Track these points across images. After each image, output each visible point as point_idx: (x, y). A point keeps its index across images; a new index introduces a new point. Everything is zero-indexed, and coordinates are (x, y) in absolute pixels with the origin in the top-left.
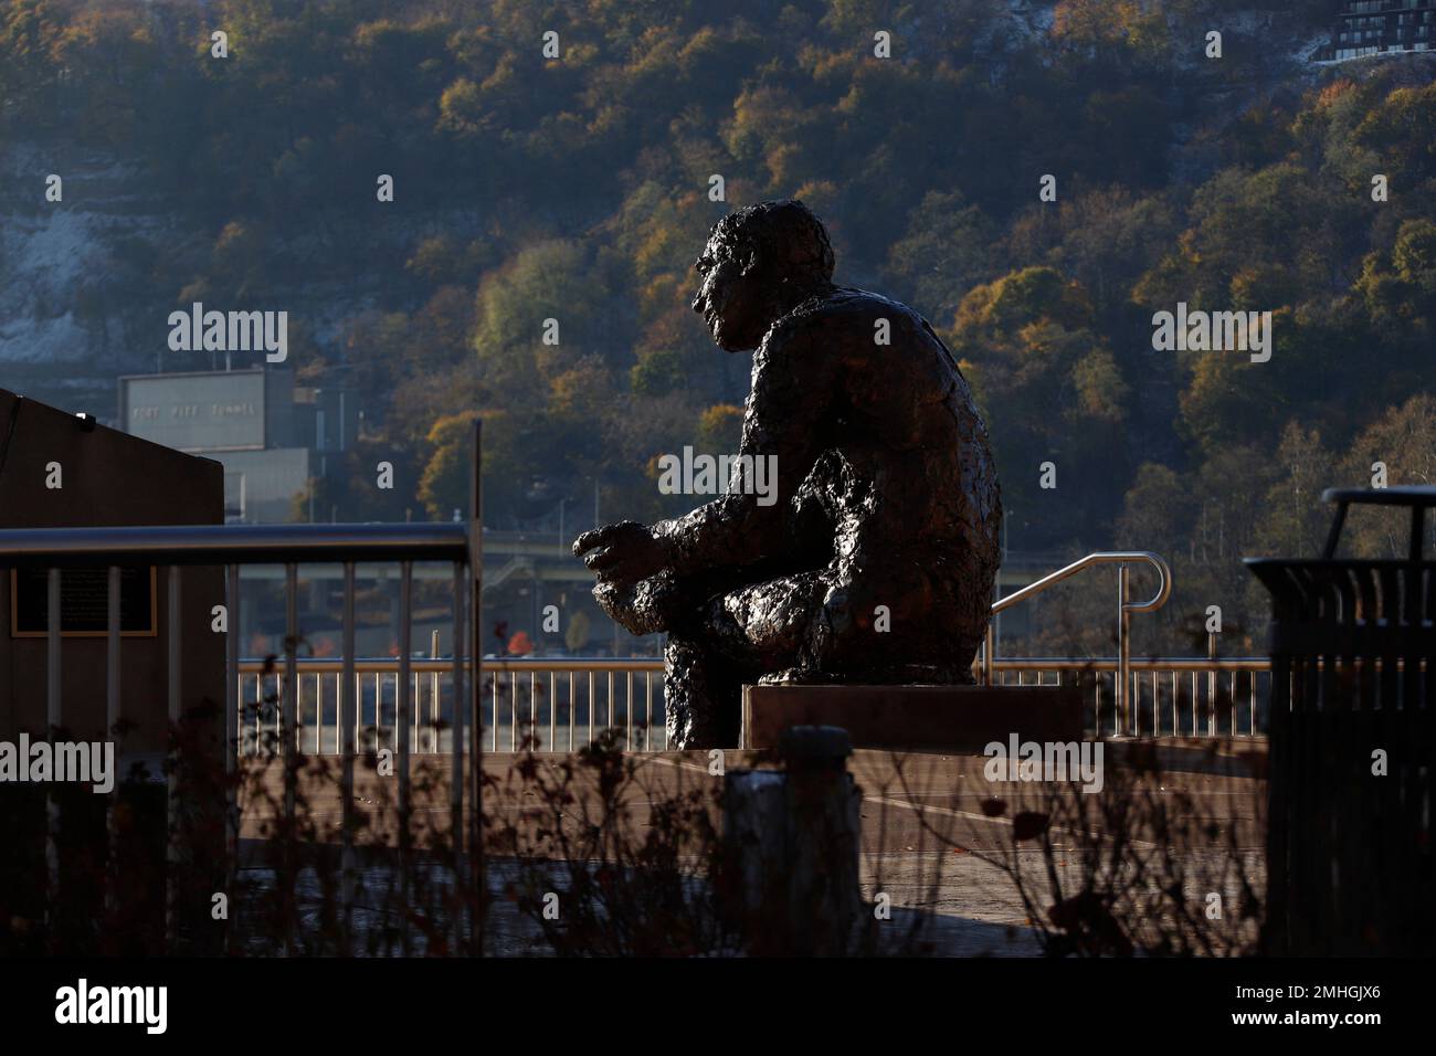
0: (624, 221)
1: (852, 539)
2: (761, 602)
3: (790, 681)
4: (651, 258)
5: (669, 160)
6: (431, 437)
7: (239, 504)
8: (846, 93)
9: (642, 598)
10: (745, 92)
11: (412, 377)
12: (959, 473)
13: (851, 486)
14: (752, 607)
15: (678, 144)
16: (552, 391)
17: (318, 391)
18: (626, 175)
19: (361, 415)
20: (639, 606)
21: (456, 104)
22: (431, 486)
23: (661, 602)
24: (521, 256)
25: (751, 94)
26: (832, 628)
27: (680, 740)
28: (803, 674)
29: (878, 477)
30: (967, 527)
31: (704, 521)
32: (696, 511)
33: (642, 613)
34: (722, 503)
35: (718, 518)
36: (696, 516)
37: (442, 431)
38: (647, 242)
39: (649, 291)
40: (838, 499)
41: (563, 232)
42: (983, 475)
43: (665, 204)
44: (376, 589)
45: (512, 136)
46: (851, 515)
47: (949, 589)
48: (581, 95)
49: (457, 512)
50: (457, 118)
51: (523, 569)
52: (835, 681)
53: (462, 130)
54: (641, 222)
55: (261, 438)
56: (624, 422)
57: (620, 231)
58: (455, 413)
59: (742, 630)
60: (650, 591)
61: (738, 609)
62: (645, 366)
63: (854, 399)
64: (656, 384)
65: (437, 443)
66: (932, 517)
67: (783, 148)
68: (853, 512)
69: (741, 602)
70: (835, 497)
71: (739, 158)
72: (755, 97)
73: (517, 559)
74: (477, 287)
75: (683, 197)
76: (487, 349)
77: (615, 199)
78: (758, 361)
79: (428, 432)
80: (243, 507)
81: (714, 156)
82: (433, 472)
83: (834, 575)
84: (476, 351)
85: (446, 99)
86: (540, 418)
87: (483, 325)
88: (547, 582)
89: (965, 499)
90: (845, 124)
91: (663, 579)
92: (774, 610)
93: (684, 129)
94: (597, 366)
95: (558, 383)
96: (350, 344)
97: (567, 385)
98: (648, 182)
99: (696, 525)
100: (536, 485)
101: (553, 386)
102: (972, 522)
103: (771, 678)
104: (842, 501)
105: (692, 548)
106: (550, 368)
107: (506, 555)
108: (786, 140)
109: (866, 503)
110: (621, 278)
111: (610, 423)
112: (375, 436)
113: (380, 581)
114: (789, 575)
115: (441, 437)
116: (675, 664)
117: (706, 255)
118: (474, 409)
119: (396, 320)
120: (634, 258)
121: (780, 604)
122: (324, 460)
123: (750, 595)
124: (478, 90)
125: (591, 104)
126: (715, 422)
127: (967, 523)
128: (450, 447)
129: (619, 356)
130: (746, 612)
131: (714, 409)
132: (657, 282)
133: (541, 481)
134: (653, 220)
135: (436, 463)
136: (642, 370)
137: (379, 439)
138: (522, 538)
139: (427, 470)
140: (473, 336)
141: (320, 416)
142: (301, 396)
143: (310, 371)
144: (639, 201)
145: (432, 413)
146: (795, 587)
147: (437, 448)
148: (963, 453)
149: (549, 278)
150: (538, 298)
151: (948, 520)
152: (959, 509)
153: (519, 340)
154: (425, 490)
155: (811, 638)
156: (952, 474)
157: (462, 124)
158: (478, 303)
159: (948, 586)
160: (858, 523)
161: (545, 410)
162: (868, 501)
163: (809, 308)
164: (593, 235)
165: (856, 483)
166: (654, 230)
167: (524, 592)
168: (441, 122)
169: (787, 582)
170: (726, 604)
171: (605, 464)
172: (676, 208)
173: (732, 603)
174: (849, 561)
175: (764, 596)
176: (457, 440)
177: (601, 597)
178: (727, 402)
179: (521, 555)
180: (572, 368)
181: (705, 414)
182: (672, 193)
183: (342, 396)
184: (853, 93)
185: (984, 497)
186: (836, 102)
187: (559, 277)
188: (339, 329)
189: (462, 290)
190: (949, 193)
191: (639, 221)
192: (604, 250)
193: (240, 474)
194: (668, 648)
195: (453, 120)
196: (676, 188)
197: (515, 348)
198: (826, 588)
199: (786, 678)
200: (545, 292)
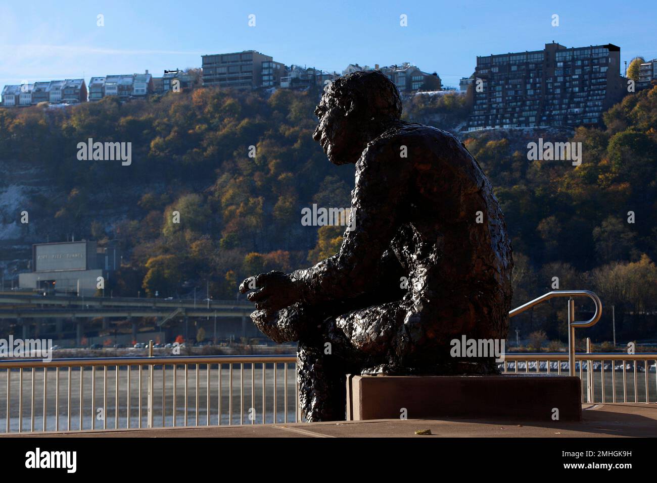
0: (217, 187)
1: (422, 281)
2: (361, 321)
3: (384, 373)
4: (227, 200)
5: (233, 165)
6: (147, 265)
7: (77, 290)
8: (296, 141)
9: (283, 319)
10: (260, 140)
11: (140, 244)
12: (490, 238)
13: (419, 247)
14: (355, 325)
15: (237, 160)
16: (191, 248)
17: (106, 249)
18: (218, 170)
19: (122, 257)
20: (281, 325)
21: (157, 146)
22: (147, 283)
23: (295, 322)
24: (180, 199)
25: (262, 141)
26: (410, 338)
27: (309, 410)
28: (392, 368)
29: (439, 240)
30: (496, 273)
31: (326, 269)
32: (320, 264)
33: (283, 330)
34: (337, 258)
35: (335, 268)
36: (320, 266)
37: (151, 263)
38: (226, 194)
39: (226, 212)
40: (411, 256)
41: (195, 191)
42: (503, 240)
43: (232, 181)
44: (127, 320)
45: (177, 157)
46: (421, 266)
47: (486, 312)
48: (202, 142)
49: (157, 292)
50: (157, 151)
51: (181, 313)
52: (413, 373)
53: (159, 155)
54: (224, 187)
55: (85, 266)
56: (218, 259)
57: (216, 190)
58: (156, 256)
59: (349, 340)
60: (288, 315)
61: (345, 326)
62: (225, 239)
63: (422, 191)
64: (229, 245)
65: (149, 267)
66: (474, 266)
67: (274, 161)
68: (422, 263)
69: (347, 322)
70: (409, 254)
71: (259, 165)
72: (264, 143)
73: (179, 309)
74: (164, 211)
75: (238, 178)
76: (167, 233)
77: (214, 180)
78: (360, 167)
79: (146, 263)
80: (78, 291)
81: (249, 164)
82: (148, 278)
83: (410, 304)
84: (163, 234)
85: (152, 144)
86: (187, 258)
87: (166, 225)
88: (190, 317)
89: (494, 255)
90: (296, 153)
91: (296, 308)
92: (371, 327)
93: (239, 154)
94: (208, 239)
95: (194, 245)
96: (118, 232)
97: (197, 246)
98: (226, 173)
99: (320, 272)
100: (186, 282)
101: (192, 246)
102: (499, 269)
103: (370, 371)
104: (415, 257)
105: (317, 287)
106: (191, 240)
107: (174, 307)
108: (275, 158)
109: (430, 257)
110: (216, 208)
111: (213, 259)
112: (127, 265)
113: (128, 317)
114: (379, 304)
115: (151, 265)
116: (305, 362)
117: (321, 104)
118: (163, 255)
119: (134, 223)
120: (221, 200)
121: (374, 323)
122: (108, 274)
123: (353, 318)
124: (164, 141)
125: (205, 145)
126: (250, 259)
127: (496, 270)
128: (154, 269)
129: (215, 236)
130: (351, 328)
131: (250, 254)
132: (229, 208)
133: (187, 281)
134: (228, 187)
135: (149, 274)
136: (224, 240)
137: (128, 266)
138: (180, 301)
139: (146, 277)
140: (163, 229)
141: (107, 258)
142: (99, 251)
143: (103, 242)
144: (222, 180)
145: (148, 256)
146: (384, 312)
147: (149, 269)
148: (492, 225)
149: (190, 207)
150: (186, 215)
151: (484, 268)
152: (491, 261)
153: (179, 230)
154: (145, 284)
155: (396, 345)
156: (485, 239)
157: (158, 152)
158: (164, 216)
159: (485, 310)
160: (426, 270)
161: (189, 255)
162: (432, 256)
163: (391, 133)
164: (206, 192)
165: (423, 245)
166: (228, 190)
167: (181, 321)
168: (151, 152)
169: (379, 309)
170: (337, 323)
171: (211, 274)
172: (236, 182)
173: (341, 322)
174: (421, 295)
175: (363, 318)
176: (157, 266)
177: (256, 320)
178: (255, 252)
179: (180, 307)
180: (198, 239)
181: (247, 256)
182: (234, 177)
183: (115, 251)
184: (299, 141)
185: (505, 254)
186: (293, 145)
187: (193, 207)
188: (114, 226)
189: (158, 212)
190: (334, 177)
191: (223, 187)
192: (210, 197)
193: (77, 279)
194: (299, 351)
195: (155, 152)
196: (236, 175)
197: (178, 233)
198: (405, 312)
199: (381, 371)
200: (189, 213)
